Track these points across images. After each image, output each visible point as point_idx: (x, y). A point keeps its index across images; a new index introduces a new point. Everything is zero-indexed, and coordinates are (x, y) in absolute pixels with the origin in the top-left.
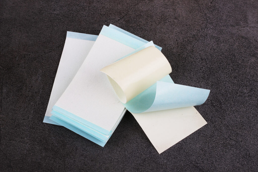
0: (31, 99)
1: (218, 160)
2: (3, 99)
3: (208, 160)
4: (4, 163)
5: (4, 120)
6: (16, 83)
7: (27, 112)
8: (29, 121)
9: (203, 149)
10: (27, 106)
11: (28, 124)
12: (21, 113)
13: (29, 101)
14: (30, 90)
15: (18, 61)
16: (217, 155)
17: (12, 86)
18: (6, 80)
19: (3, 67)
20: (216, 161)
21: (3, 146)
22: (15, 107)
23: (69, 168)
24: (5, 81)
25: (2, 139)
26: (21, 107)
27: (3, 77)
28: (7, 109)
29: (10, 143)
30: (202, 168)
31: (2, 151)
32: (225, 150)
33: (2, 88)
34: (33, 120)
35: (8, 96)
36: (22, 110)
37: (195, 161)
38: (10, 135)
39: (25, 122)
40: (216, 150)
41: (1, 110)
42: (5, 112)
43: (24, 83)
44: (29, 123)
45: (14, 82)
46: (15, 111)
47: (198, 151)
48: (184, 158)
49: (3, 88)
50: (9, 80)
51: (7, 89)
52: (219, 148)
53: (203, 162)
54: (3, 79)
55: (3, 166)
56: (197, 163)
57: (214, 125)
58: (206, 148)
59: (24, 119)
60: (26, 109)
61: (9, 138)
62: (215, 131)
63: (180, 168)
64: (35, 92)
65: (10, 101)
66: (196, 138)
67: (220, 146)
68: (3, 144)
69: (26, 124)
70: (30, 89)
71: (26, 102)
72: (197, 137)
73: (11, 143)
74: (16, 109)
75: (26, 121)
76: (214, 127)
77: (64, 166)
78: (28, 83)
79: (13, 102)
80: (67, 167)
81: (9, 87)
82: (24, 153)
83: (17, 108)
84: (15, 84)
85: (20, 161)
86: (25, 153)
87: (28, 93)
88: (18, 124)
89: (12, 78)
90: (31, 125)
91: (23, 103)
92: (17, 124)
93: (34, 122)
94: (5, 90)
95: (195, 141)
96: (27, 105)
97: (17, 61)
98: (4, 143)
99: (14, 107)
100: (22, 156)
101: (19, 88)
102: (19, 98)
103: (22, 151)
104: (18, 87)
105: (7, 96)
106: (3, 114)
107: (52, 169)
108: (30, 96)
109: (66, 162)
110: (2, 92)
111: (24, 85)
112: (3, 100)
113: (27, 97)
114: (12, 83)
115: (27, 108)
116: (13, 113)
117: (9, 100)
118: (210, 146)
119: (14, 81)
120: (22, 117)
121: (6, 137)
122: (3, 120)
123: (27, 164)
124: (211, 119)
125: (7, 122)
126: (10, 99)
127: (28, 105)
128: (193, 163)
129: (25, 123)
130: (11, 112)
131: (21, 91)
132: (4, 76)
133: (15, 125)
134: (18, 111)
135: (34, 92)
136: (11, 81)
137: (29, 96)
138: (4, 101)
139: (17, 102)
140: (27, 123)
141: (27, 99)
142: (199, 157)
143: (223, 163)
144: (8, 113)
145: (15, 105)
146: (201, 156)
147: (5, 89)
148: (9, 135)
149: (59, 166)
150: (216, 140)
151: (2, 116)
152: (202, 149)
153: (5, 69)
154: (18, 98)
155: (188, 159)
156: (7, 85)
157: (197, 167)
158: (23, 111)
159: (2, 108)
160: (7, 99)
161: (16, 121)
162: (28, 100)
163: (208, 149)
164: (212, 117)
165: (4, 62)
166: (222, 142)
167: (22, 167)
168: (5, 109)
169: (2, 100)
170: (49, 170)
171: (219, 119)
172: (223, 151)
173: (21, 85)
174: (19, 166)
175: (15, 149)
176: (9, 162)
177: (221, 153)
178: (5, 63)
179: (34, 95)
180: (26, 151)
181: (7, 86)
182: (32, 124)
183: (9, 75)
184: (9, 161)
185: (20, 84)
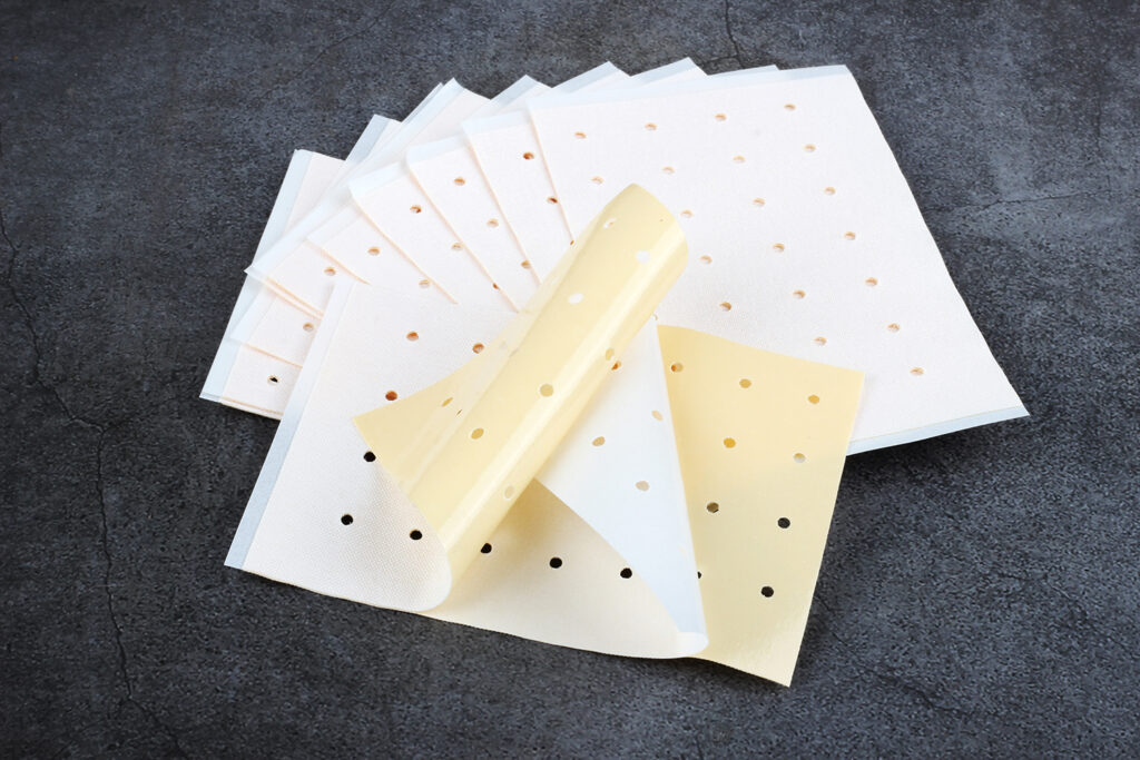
0: (227, 517)
1: (968, 649)
2: (109, 528)
3: (929, 653)
4: (152, 743)
5: (126, 599)
6: (155, 468)
7: (215, 562)
8: (228, 592)
9: (905, 622)
10: (213, 541)
11: (227, 600)
12: (193, 567)
13: (219, 521)
14: (215, 486)
15: (150, 395)
16: (961, 632)
17: (139, 480)
18: (110, 463)
19: (90, 422)
20: (961, 652)
21: (138, 686)
22: (163, 549)
23: (408, 734)
24: (108, 466)
25: (128, 662)
26: (190, 548)
27: (99, 454)
28: (131, 559)
29: (162, 672)
30: (914, 681)
31: (137, 704)
32: (987, 613)
33: (101, 492)
34: (245, 588)
35: (131, 513)
36: (194, 556)
37: (882, 664)
38: (158, 645)
39: (216, 596)
40: (954, 618)
41: (110, 565)
42: (127, 570)
43: (187, 467)
44: (230, 598)
45: (144, 467)
46: (165, 562)
47: (886, 629)
48: (839, 660)
49: (105, 491)
50: (124, 460)
51: (121, 493)
52: (965, 610)
53: (912, 662)
54: (99, 462)
55: (149, 753)
56: (892, 670)
57: (932, 542)
58: (914, 618)
59: (207, 588)
60: (213, 551)
61: (157, 657)
62: (937, 560)
63: (830, 692)
64: (236, 493)
65: (139, 532)
66: (870, 590)
67: (968, 604)
68: (135, 679)
69: (219, 601)
70: (216, 482)
71: (207, 527)
72: (875, 588)
73: (168, 671)
74: (168, 555)
75: (217, 593)
76: (933, 545)
77: (391, 730)
78: (202, 463)
79: (154, 533)
80: (401, 730)
81: (129, 486)
82: (227, 700)
83: (174, 552)
84: (154, 471)
85: (214, 727)
86: (230, 701)
87: (211, 499)
88: (188, 607)
89: (134, 455)
90: (240, 603)
91: (193, 532)
92: (182, 607)
93: (252, 594)
94: (112, 497)
95: (870, 600)
96: (213, 537)
97: (147, 394)
98: (140, 676)
99: (160, 551)
100: (218, 713)
101: (170, 485)
102: (176, 516)
103: (220, 694)
104: (166, 481)
105: (127, 514)
106: (119, 578)
107: (344, 744)
108: (218, 505)
109: (394, 714)
110: (103, 505)
111: (187, 474)
112: (109, 532)
113: (206, 510)
114: (141, 470)
115: (214, 549)
116: (158, 570)
117: (134, 528)
118: (929, 608)
119: (147, 464)
120: (197, 580)
121: (144, 653)
122: (121, 599)
123: (244, 736)
124: (915, 525)
125: (140, 603)
126: (137, 526)
127: (218, 537)
128: (876, 669)
129: (213, 599)
130: (152, 568)
131: (181, 495)
132: (100, 450)
133: (175, 609)
134: (180, 562)
135: (233, 493)
136: (134, 464)
137: (214, 507)
138: (114, 533)
139: (172, 532)
140: (221, 597)
141: (208, 516)
142: (894, 647)
143: (988, 656)
144: (139, 572)
145: (163, 543)
146: (903, 645)
147: (114, 493)
148: (154, 647)
149: (371, 732)
150: (948, 587)
151: (114, 585)
152: (901, 622)
153: (102, 427)
154: (171, 516)
155: (853, 662)
156: (120, 479)
157: (895, 681)
158: (201, 558)
159: (110, 560)
160: (126, 525)
161: (177, 595)
162: (216, 519)
163: (925, 617)
164: (917, 518)
165: (95, 405)
166: (973, 590)
167: (226, 748)
168: (125, 559)
169: (106, 530)
170: (334, 749)
171: (945, 518)
172: (981, 618)
173: (177, 473)
174: (213, 745)
175: (189, 691)
176: (169, 738)
177: (976, 624)
178: (96, 408)
179: (237, 502)
180: (232, 694)
181: (118, 483)
182: (243, 601)
183: (122, 446)
184: (170, 735)
185: (172, 470)
